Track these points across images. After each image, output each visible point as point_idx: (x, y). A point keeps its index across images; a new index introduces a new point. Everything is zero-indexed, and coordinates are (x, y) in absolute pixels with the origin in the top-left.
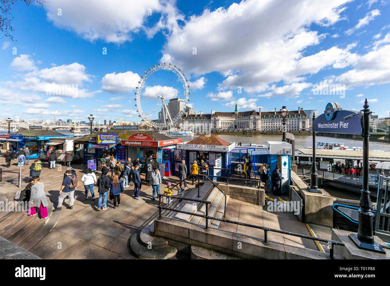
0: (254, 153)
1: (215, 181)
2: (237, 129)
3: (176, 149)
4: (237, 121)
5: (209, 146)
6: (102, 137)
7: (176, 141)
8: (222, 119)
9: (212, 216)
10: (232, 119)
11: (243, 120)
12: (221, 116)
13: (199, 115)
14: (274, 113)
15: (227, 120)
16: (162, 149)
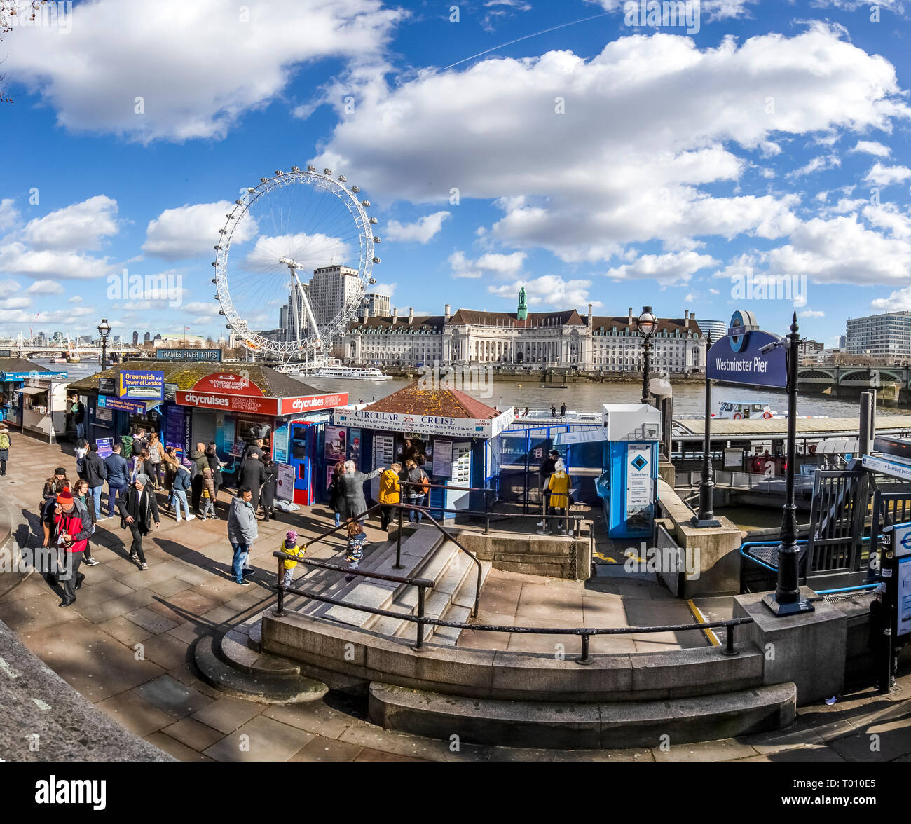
0: (568, 439)
1: (449, 522)
2: (525, 365)
3: (331, 423)
4: (525, 341)
5: (434, 421)
6: (129, 380)
7: (332, 400)
8: (480, 333)
9: (437, 618)
10: (509, 334)
11: (542, 337)
12: (477, 322)
13: (405, 320)
14: (625, 321)
15: (493, 335)
16: (289, 423)
